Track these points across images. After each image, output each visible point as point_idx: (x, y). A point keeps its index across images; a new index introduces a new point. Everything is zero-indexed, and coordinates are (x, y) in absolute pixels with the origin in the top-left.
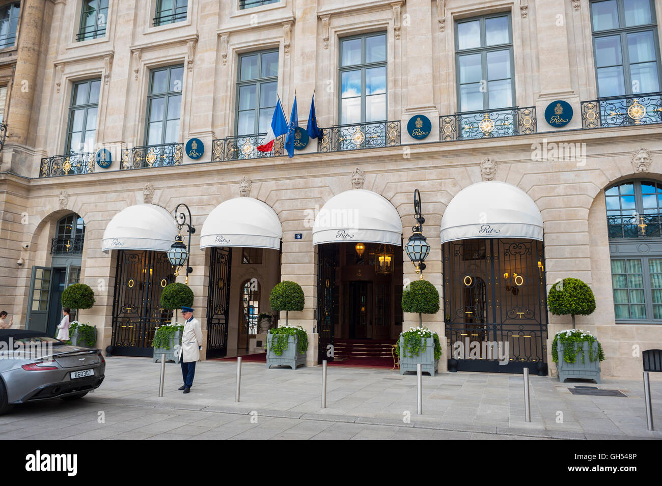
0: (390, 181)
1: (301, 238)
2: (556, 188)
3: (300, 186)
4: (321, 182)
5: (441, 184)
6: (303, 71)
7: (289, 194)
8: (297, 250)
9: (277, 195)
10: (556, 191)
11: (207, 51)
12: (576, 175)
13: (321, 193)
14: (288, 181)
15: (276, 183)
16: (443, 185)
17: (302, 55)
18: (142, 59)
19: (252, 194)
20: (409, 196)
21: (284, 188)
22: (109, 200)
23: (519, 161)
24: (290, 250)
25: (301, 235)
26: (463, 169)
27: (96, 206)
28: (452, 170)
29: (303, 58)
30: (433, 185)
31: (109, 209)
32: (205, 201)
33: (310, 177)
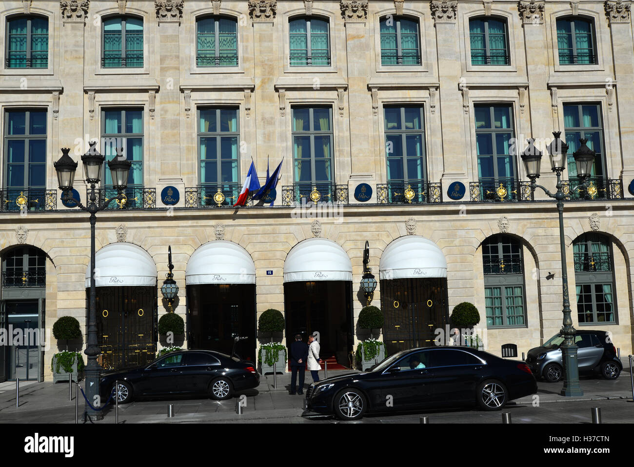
0: (341, 231)
1: (272, 274)
2: (454, 241)
3: (269, 232)
4: (286, 230)
5: (378, 235)
6: (264, 134)
7: (260, 238)
8: (269, 284)
9: (249, 239)
10: (454, 243)
11: (169, 102)
12: (466, 233)
13: (287, 239)
14: (258, 228)
15: (247, 228)
16: (380, 235)
17: (262, 119)
18: (96, 99)
19: (226, 237)
20: (356, 244)
21: (255, 233)
22: (77, 237)
23: (431, 221)
24: (263, 284)
25: (272, 272)
26: (393, 224)
27: (63, 242)
28: (386, 225)
29: (264, 122)
30: (373, 236)
31: (77, 246)
32: (181, 241)
33: (277, 225)
